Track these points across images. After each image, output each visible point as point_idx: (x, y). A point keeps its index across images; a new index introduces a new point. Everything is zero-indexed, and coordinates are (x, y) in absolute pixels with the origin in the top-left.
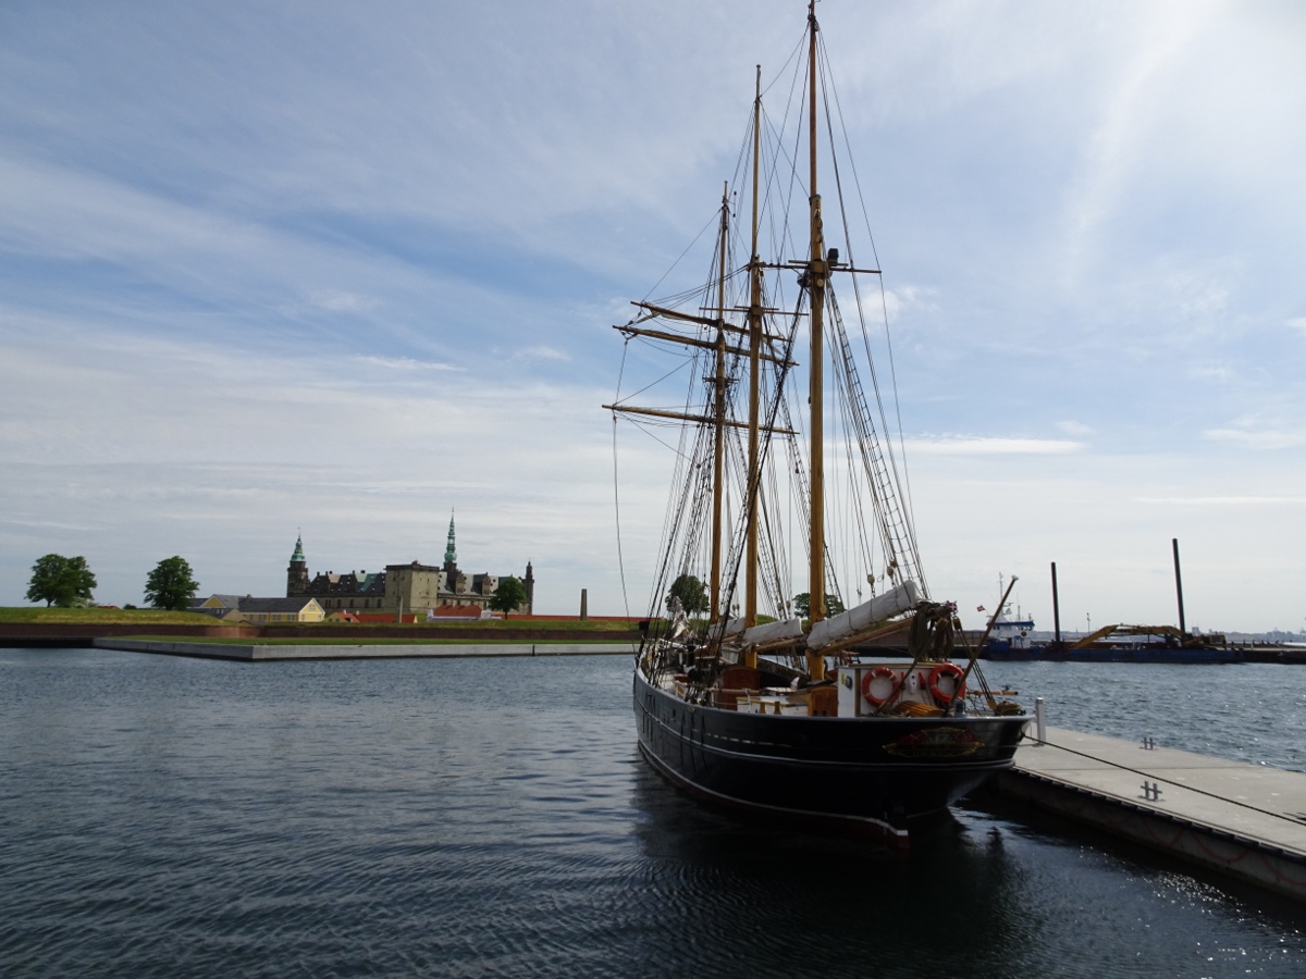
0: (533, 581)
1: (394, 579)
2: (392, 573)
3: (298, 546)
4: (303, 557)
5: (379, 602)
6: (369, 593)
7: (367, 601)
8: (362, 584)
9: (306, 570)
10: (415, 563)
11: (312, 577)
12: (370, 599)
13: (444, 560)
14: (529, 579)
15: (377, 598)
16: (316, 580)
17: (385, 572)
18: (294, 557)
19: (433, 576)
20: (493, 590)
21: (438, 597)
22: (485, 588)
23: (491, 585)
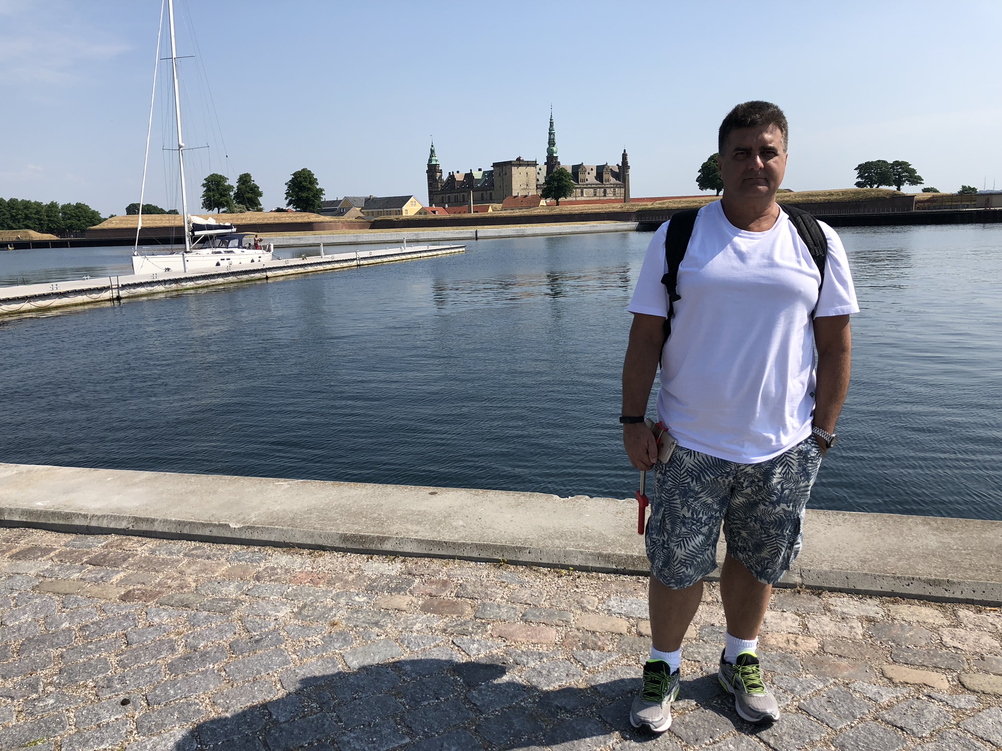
0: (628, 167)
1: (499, 174)
2: (498, 169)
3: (432, 151)
4: (436, 161)
5: (491, 194)
6: (483, 188)
7: (482, 194)
8: (478, 180)
9: (441, 172)
10: (519, 159)
11: (445, 177)
12: (484, 192)
13: (547, 155)
14: (625, 166)
15: (489, 192)
16: (448, 179)
17: (492, 169)
18: (430, 161)
19: (531, 169)
20: (591, 178)
21: (537, 188)
22: (581, 176)
23: (589, 173)
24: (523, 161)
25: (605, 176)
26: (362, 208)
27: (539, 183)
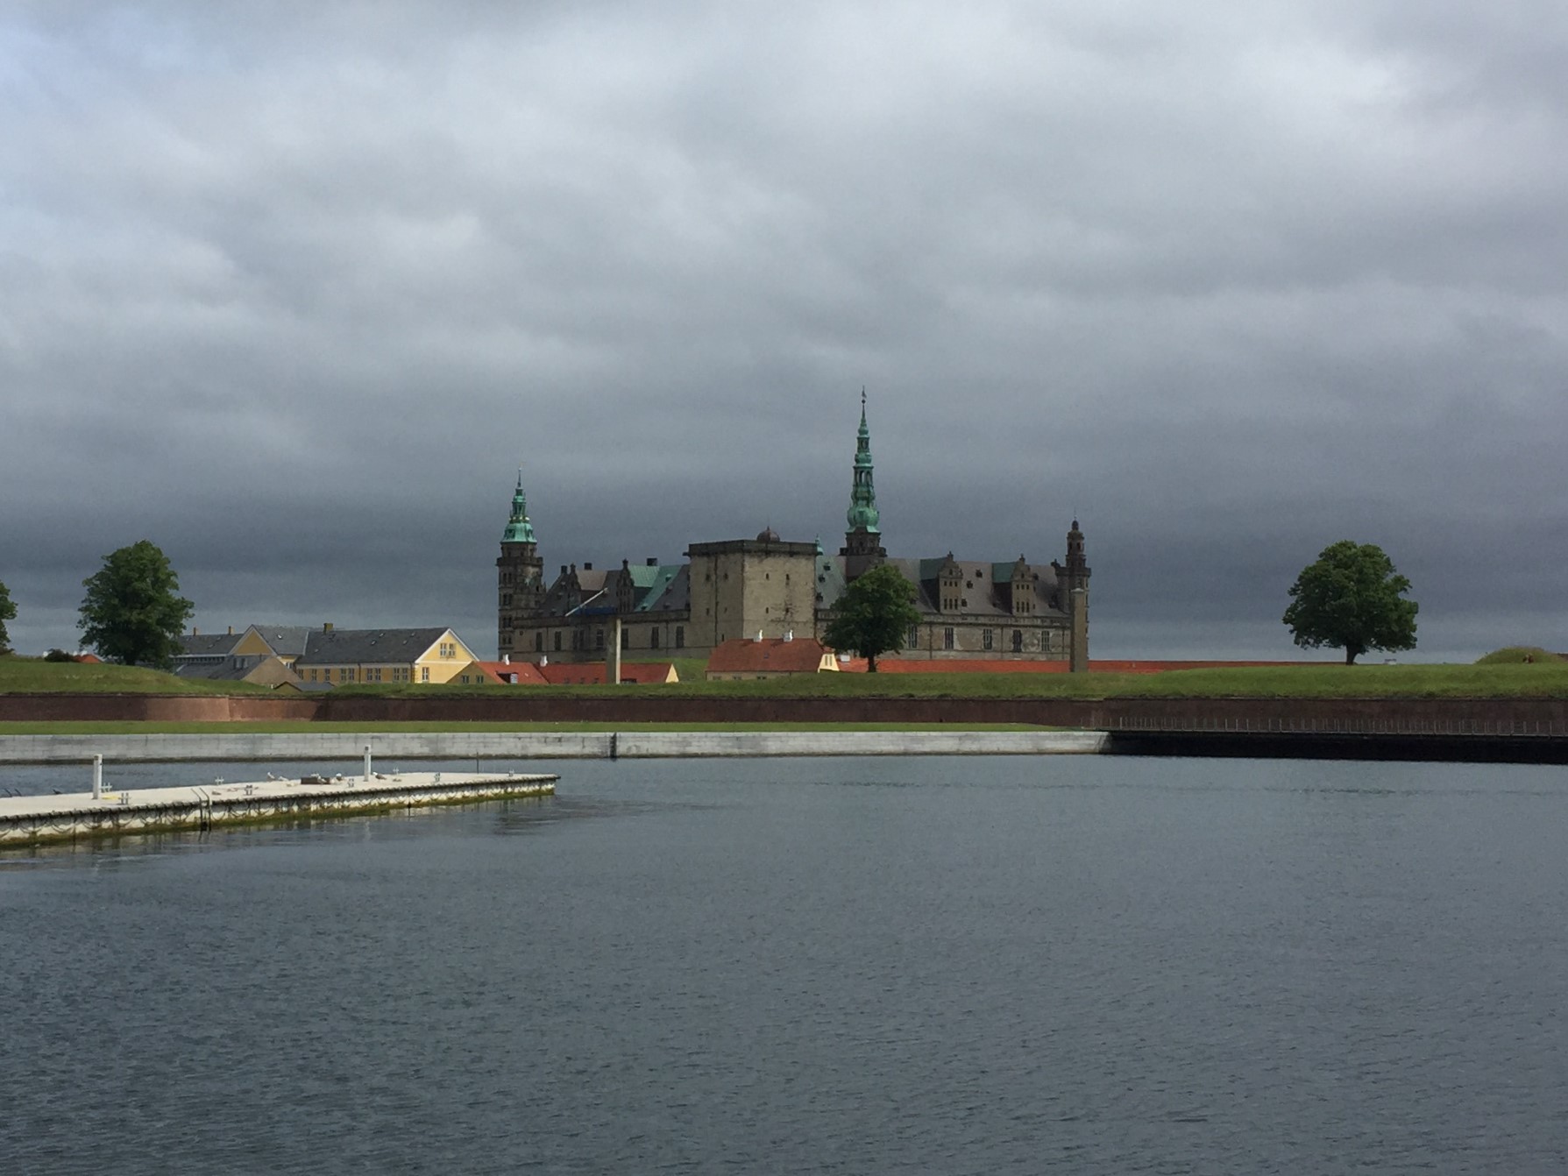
0: (1086, 572)
1: (708, 578)
2: (702, 564)
3: (518, 507)
4: (528, 533)
5: (680, 632)
6: (662, 615)
7: (655, 633)
8: (645, 592)
9: (538, 563)
10: (764, 538)
11: (550, 579)
12: (662, 627)
13: (847, 528)
14: (1075, 566)
15: (674, 626)
16: (558, 586)
17: (687, 560)
18: (510, 532)
19: (803, 569)
20: (977, 599)
21: (817, 619)
22: (945, 592)
23: (969, 585)
24: (777, 541)
25: (1018, 595)
26: (299, 660)
27: (822, 606)
